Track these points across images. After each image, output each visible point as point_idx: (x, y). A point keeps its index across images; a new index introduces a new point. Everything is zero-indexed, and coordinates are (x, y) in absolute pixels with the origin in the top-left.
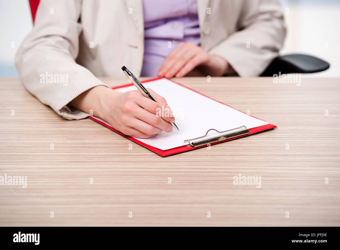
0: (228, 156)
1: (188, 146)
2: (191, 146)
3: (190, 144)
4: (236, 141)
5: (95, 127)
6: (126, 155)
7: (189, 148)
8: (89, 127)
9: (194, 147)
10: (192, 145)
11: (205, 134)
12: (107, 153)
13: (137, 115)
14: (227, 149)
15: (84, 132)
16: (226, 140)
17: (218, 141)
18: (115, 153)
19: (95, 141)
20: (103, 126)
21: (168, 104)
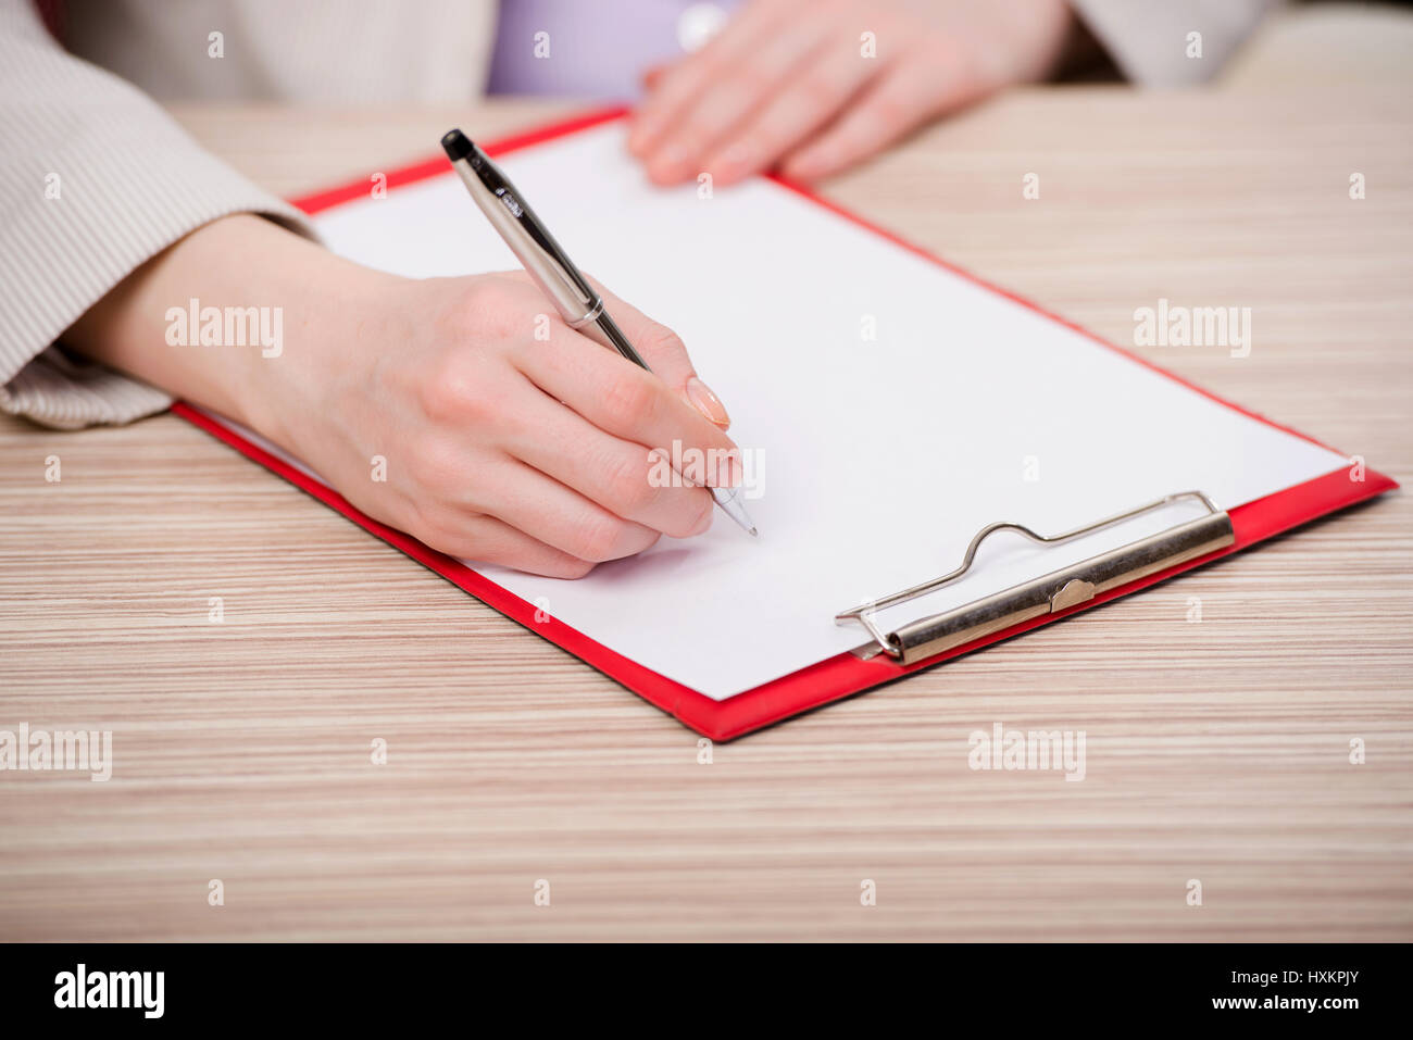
0: (1125, 727)
1: (867, 657)
2: (883, 653)
3: (876, 643)
4: (1153, 604)
5: (251, 506)
6: (480, 732)
7: (868, 665)
8: (216, 506)
9: (901, 658)
10: (887, 646)
11: (959, 563)
12: (358, 712)
13: (524, 444)
14: (1110, 665)
15: (189, 544)
16: (1098, 596)
17: (1043, 609)
18: (406, 719)
19: (266, 619)
20: (305, 498)
21: (697, 371)
